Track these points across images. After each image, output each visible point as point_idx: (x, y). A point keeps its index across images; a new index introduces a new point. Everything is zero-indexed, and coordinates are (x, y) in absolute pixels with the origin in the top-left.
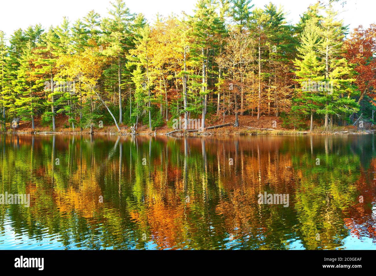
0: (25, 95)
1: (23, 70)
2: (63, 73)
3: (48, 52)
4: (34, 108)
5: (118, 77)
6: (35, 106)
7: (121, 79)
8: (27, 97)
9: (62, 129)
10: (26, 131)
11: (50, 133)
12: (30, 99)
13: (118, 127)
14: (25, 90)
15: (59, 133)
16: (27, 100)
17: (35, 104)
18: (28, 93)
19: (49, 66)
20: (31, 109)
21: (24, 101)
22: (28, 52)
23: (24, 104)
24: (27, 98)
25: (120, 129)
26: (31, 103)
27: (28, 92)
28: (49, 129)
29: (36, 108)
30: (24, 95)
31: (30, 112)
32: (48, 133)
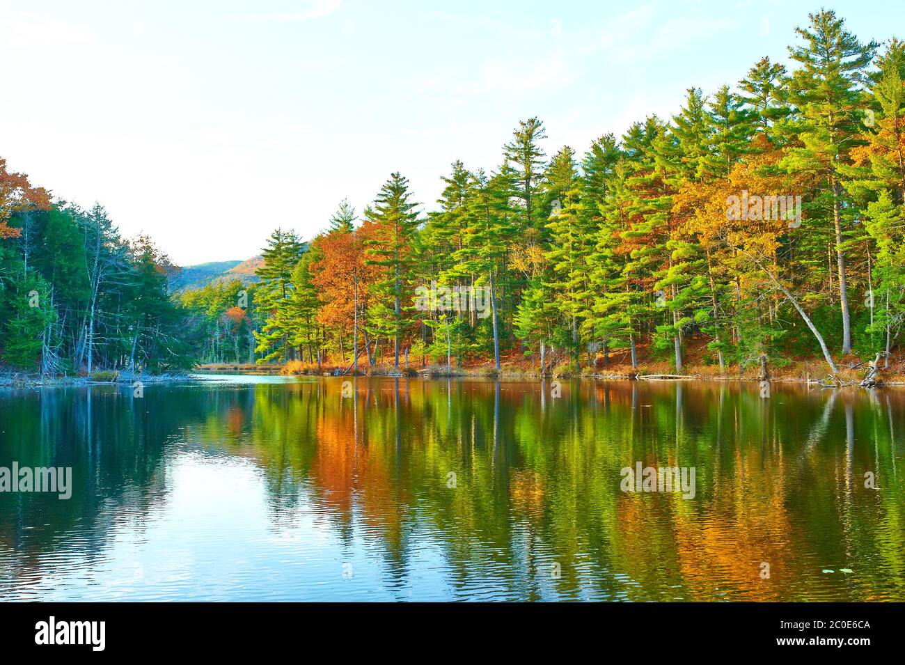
0: (614, 287)
1: (609, 229)
2: (690, 226)
3: (657, 182)
4: (634, 316)
5: (834, 224)
6: (635, 312)
7: (842, 229)
8: (618, 292)
9: (695, 368)
10: (619, 373)
11: (670, 378)
12: (624, 297)
13: (831, 364)
14: (614, 275)
15: (690, 378)
16: (619, 298)
17: (635, 308)
18: (621, 282)
19: (658, 214)
20: (627, 320)
21: (612, 302)
22: (617, 187)
23: (612, 309)
24: (619, 295)
25: (838, 368)
26: (628, 307)
27: (620, 279)
28: (667, 367)
29: (637, 316)
30: (612, 287)
31: (625, 326)
32: (666, 378)
